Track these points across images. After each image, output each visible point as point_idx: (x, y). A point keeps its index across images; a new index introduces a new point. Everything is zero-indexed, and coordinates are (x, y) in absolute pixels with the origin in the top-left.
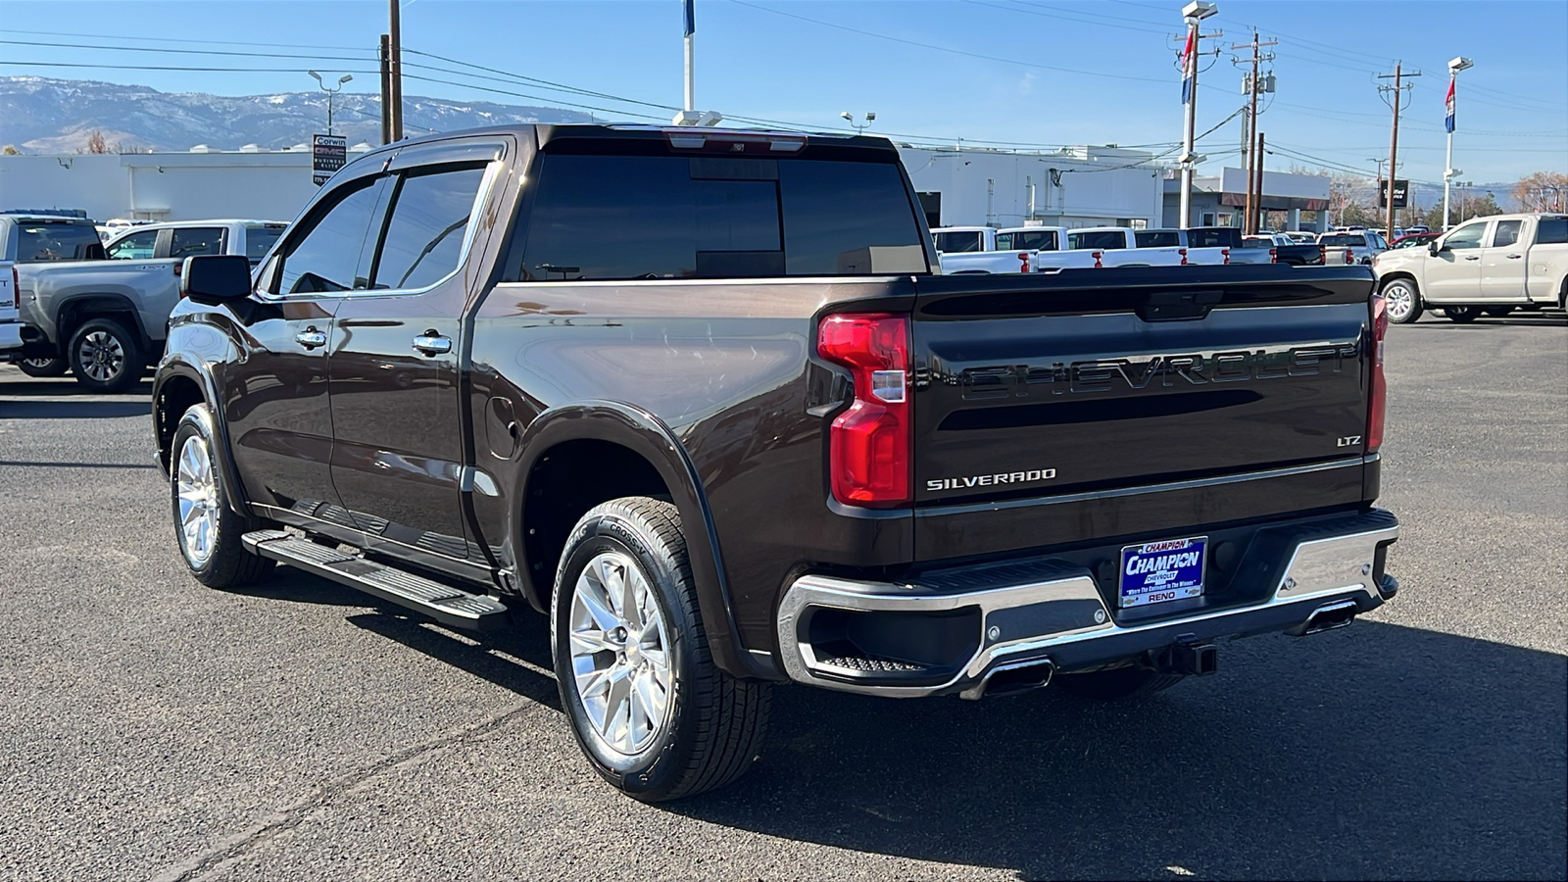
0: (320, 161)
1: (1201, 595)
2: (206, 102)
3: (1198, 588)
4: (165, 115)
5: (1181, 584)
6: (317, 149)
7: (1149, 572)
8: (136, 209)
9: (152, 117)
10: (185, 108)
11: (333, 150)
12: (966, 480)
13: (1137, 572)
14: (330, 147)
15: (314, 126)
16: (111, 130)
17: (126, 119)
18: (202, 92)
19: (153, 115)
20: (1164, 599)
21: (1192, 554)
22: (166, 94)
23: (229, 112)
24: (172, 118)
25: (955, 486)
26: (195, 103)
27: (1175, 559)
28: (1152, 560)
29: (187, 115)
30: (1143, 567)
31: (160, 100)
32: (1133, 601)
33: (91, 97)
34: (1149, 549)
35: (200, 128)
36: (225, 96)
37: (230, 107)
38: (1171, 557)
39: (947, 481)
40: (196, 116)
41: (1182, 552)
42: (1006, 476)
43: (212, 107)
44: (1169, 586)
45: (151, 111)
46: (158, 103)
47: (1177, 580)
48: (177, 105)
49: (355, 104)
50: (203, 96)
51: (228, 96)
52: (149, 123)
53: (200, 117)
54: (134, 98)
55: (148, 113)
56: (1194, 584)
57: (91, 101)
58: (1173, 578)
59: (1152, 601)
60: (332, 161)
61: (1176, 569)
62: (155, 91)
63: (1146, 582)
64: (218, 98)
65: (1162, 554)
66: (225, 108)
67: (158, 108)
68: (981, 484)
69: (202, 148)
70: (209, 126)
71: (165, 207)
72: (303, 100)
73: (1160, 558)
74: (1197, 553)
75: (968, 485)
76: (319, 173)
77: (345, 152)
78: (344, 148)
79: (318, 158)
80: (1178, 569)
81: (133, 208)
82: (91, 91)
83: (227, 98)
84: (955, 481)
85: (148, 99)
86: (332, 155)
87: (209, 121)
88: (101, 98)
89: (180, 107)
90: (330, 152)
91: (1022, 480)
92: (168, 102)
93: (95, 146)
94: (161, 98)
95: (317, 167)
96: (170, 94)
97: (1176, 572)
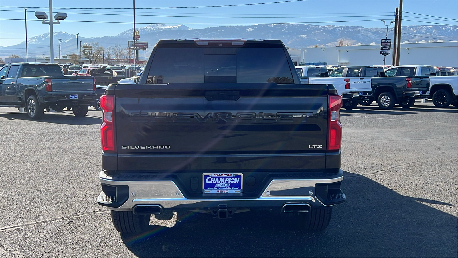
0: (383, 47)
1: (241, 193)
2: (378, 30)
3: (240, 190)
4: (366, 34)
5: (232, 188)
6: (382, 43)
7: (217, 183)
8: (340, 62)
9: (362, 35)
10: (372, 32)
11: (387, 43)
12: (135, 147)
13: (211, 182)
14: (386, 43)
15: (410, 36)
16: (350, 39)
17: (355, 36)
18: (377, 27)
19: (362, 34)
20: (224, 193)
21: (236, 179)
22: (367, 28)
23: (384, 33)
24: (368, 35)
25: (131, 148)
26: (375, 30)
27: (230, 180)
28: (217, 179)
29: (372, 34)
30: (213, 181)
31: (365, 30)
32: (209, 192)
33: (346, 30)
34: (215, 175)
35: (375, 38)
36: (383, 28)
37: (385, 31)
38: (226, 179)
39: (128, 147)
40: (375, 34)
41: (231, 178)
42: (151, 147)
43: (380, 31)
44: (227, 188)
45: (362, 33)
46: (364, 31)
47: (230, 187)
48: (369, 31)
49: (423, 29)
50: (377, 28)
51: (385, 28)
52: (361, 37)
53: (376, 35)
54: (357, 30)
55: (361, 34)
56: (238, 189)
57: (346, 31)
58: (229, 186)
59: (218, 193)
60: (386, 47)
61: (229, 183)
62: (364, 28)
63: (216, 186)
64: (381, 29)
65: (222, 178)
66: (383, 32)
67: (364, 32)
68: (141, 148)
69: (373, 44)
70: (378, 37)
71: (348, 61)
72: (407, 28)
73: (221, 179)
74: (239, 179)
75: (136, 148)
76: (382, 50)
77: (391, 44)
78: (391, 43)
79: (382, 46)
80: (230, 183)
81: (339, 62)
82: (346, 28)
83: (384, 29)
84: (131, 147)
85: (361, 30)
86: (387, 45)
87: (378, 36)
88: (348, 30)
89: (370, 32)
90: (386, 44)
91: (157, 148)
92: (367, 31)
93: (341, 44)
94: (365, 29)
95: (382, 49)
96: (368, 28)
97: (230, 184)
